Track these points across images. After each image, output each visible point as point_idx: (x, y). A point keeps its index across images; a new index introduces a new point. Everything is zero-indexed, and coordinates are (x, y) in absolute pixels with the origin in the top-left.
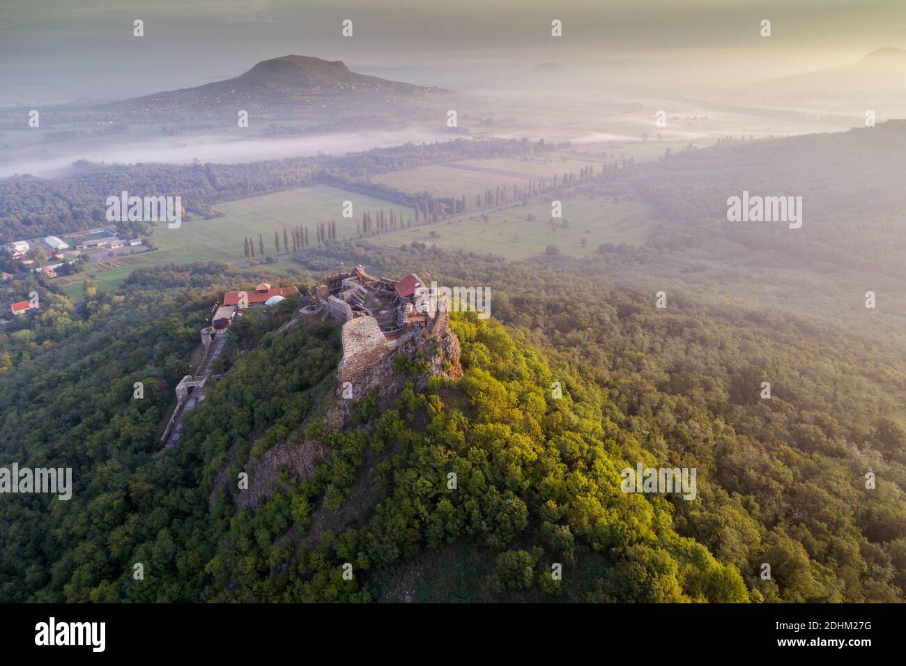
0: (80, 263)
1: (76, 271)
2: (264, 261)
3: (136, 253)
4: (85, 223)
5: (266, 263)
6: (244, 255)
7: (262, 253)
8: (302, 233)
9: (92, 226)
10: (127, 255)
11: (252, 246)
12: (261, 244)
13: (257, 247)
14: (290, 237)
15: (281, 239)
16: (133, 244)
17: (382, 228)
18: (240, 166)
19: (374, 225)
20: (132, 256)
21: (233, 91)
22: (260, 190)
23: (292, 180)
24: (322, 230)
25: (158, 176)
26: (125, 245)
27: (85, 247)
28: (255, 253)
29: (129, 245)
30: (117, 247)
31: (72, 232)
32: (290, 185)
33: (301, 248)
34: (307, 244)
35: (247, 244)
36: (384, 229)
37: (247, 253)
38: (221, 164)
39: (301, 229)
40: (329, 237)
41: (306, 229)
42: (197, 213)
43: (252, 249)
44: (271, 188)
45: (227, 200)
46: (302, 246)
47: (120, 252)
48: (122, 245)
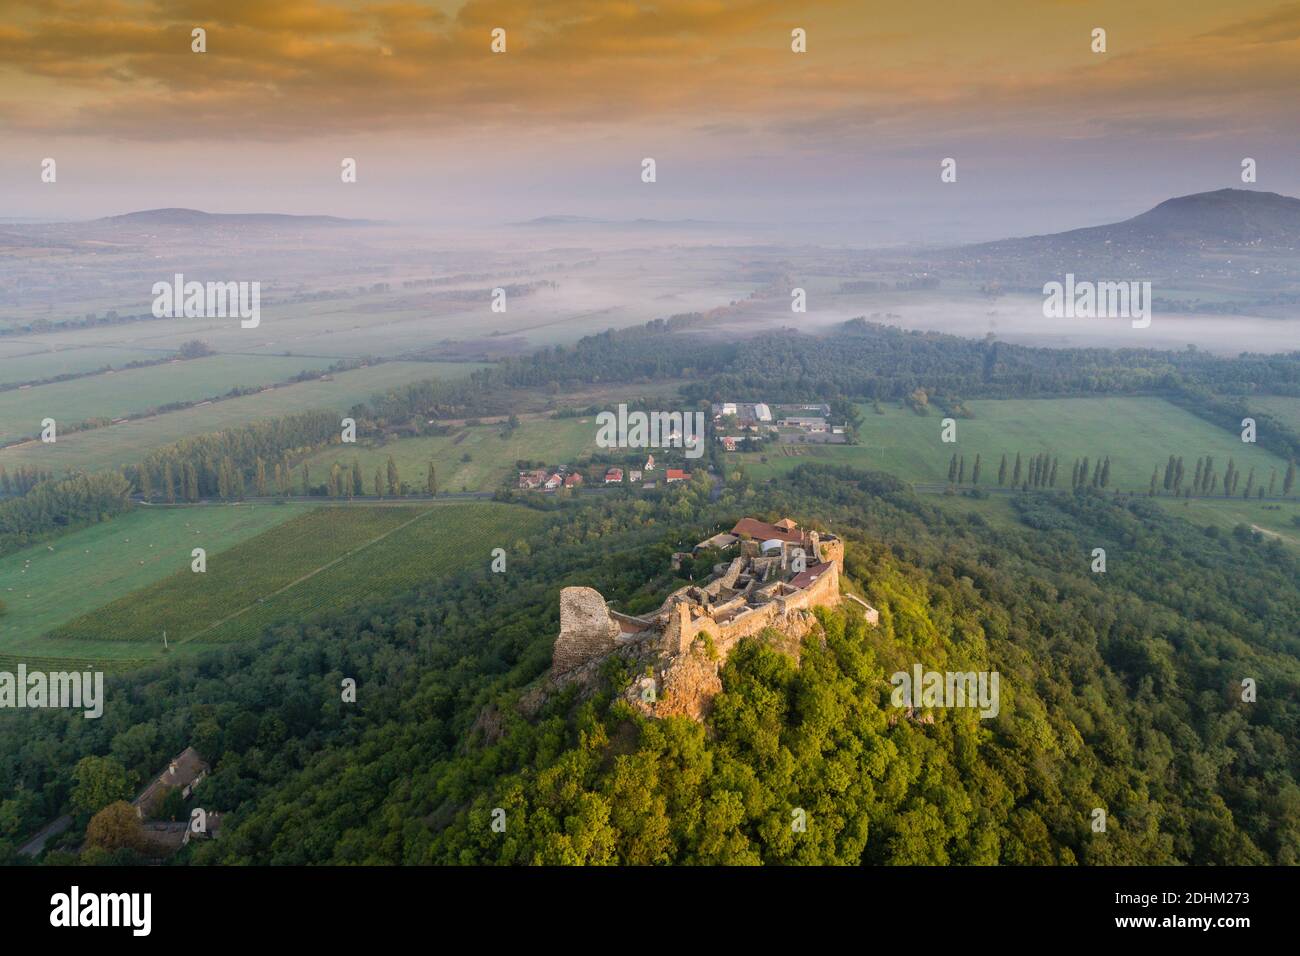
0: (767, 441)
1: (755, 450)
2: (968, 493)
3: (830, 443)
4: (807, 395)
5: (970, 496)
6: (947, 477)
7: (975, 480)
8: (1046, 466)
9: (812, 401)
10: (818, 443)
11: (961, 469)
12: (976, 468)
13: (969, 471)
14: (1025, 470)
15: (1010, 469)
16: (835, 431)
17: (1204, 487)
18: (1045, 352)
19: (1188, 480)
20: (825, 445)
21: (1108, 242)
22: (1049, 389)
23: (1108, 383)
24: (1084, 469)
25: (924, 350)
26: (827, 430)
27: (786, 424)
28: (964, 479)
29: (831, 431)
30: (818, 431)
31: (786, 403)
32: (1103, 390)
33: (1040, 488)
34: (1051, 485)
35: (955, 464)
36: (1208, 490)
37: (951, 476)
38: (1016, 346)
39: (1047, 459)
40: (1095, 482)
41: (1056, 461)
42: (941, 406)
43: (961, 472)
44: (1068, 391)
45: (993, 398)
46: (1043, 484)
47: (812, 438)
48: (824, 430)
